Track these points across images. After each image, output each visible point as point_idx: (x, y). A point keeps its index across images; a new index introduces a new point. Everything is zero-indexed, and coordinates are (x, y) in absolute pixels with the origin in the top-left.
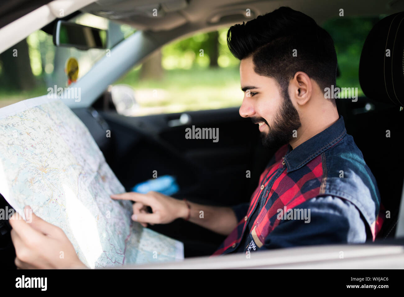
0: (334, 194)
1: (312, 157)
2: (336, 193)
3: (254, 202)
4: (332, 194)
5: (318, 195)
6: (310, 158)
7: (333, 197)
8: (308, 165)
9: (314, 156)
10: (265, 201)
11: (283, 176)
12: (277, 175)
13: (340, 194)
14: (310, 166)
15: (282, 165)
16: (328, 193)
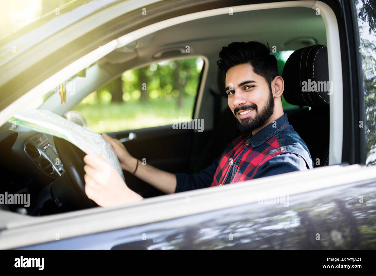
0: (291, 152)
1: (269, 137)
2: (292, 151)
3: (226, 174)
4: (289, 152)
5: (281, 153)
6: (268, 137)
7: (290, 153)
8: (266, 142)
9: (271, 136)
10: (236, 170)
11: (249, 151)
12: (243, 152)
13: (294, 152)
14: (268, 143)
15: (246, 145)
16: (287, 152)
